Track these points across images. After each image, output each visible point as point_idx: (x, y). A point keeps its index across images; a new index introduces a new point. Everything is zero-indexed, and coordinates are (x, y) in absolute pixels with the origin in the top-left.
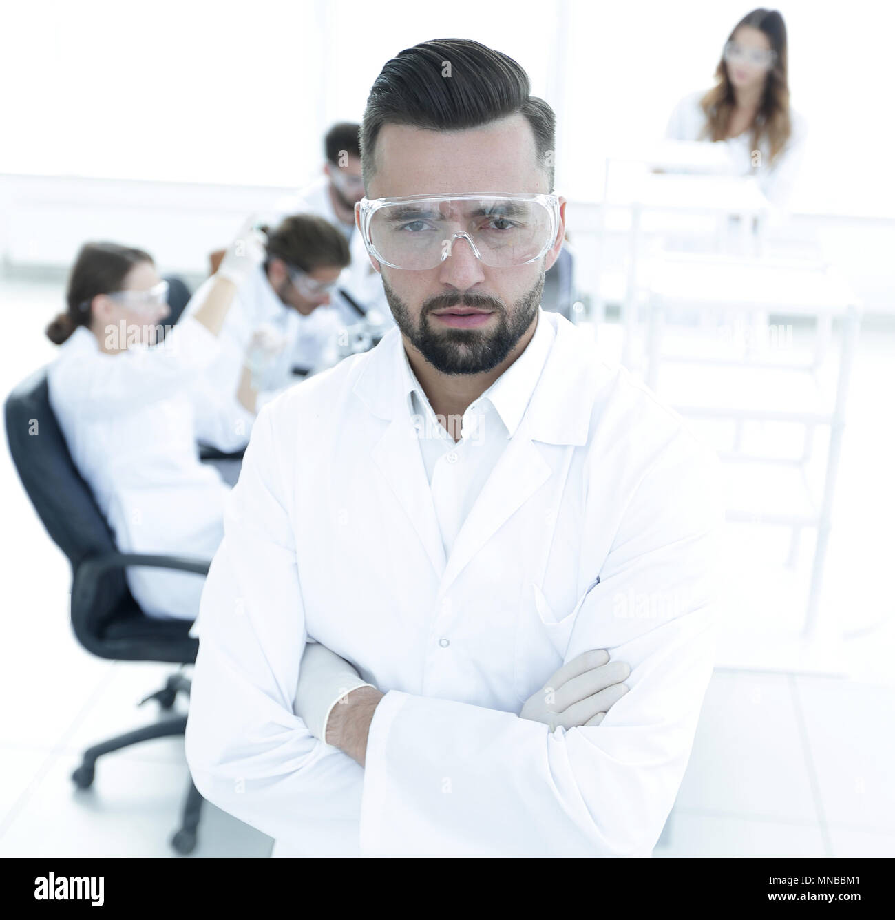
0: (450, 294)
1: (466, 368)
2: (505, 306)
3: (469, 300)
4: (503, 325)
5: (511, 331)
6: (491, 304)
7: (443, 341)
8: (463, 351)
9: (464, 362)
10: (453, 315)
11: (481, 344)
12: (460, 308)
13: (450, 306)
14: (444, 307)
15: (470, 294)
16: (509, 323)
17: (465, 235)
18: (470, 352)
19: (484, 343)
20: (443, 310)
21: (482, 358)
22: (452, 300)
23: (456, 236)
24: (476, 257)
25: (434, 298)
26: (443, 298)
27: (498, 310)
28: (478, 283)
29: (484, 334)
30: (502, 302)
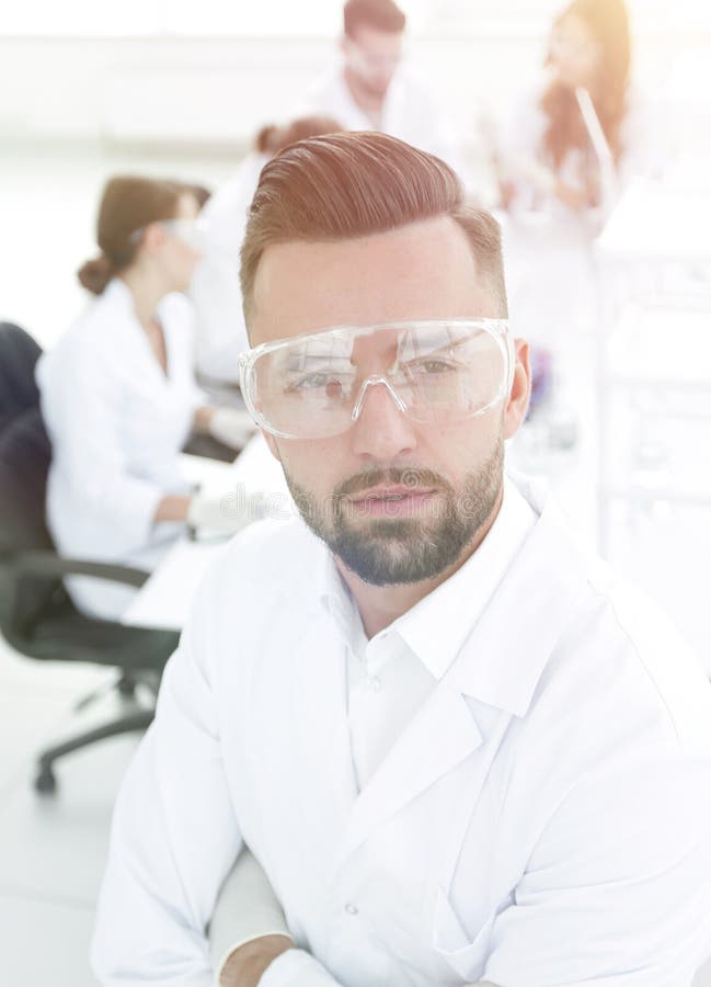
0: (369, 468)
1: (400, 575)
2: (452, 484)
3: (396, 476)
4: (451, 509)
5: (463, 518)
6: (434, 482)
7: (367, 538)
8: (396, 551)
9: (399, 567)
10: (376, 500)
11: (421, 539)
12: (384, 487)
13: (371, 486)
14: (364, 488)
15: (397, 466)
16: (459, 506)
17: (382, 380)
18: (407, 552)
19: (426, 538)
20: (361, 494)
21: (425, 561)
22: (373, 478)
23: (369, 382)
24: (401, 411)
25: (348, 478)
26: (361, 476)
27: (441, 488)
28: (404, 450)
29: (425, 523)
30: (446, 476)
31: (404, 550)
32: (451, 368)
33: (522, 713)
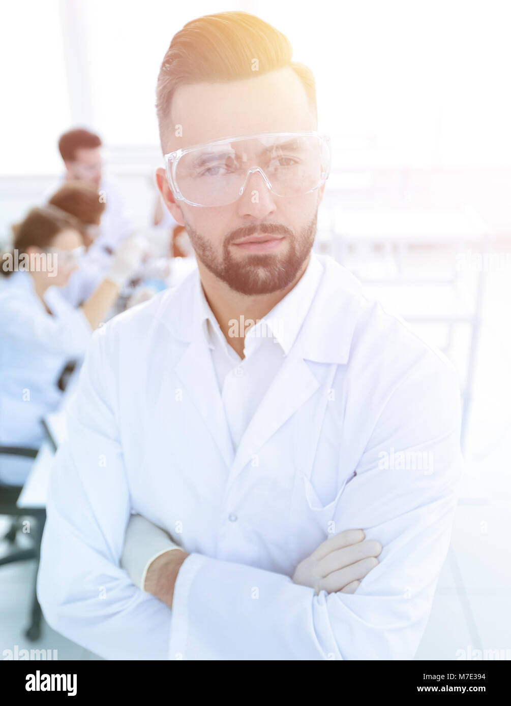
0: (248, 225)
1: (265, 289)
2: (294, 234)
3: (265, 229)
4: (292, 249)
5: (298, 254)
6: (283, 232)
7: (244, 267)
8: (262, 273)
9: (264, 282)
10: (252, 243)
11: (276, 266)
12: (257, 235)
13: (249, 235)
14: (244, 236)
15: (265, 223)
16: (297, 247)
17: (258, 170)
18: (268, 274)
19: (279, 266)
20: (242, 240)
21: (279, 279)
22: (251, 230)
23: (250, 171)
24: (268, 189)
25: (234, 230)
26: (243, 229)
27: (288, 236)
28: (271, 213)
29: (279, 257)
30: (291, 228)
31: (267, 273)
32: (296, 162)
33: (345, 362)
